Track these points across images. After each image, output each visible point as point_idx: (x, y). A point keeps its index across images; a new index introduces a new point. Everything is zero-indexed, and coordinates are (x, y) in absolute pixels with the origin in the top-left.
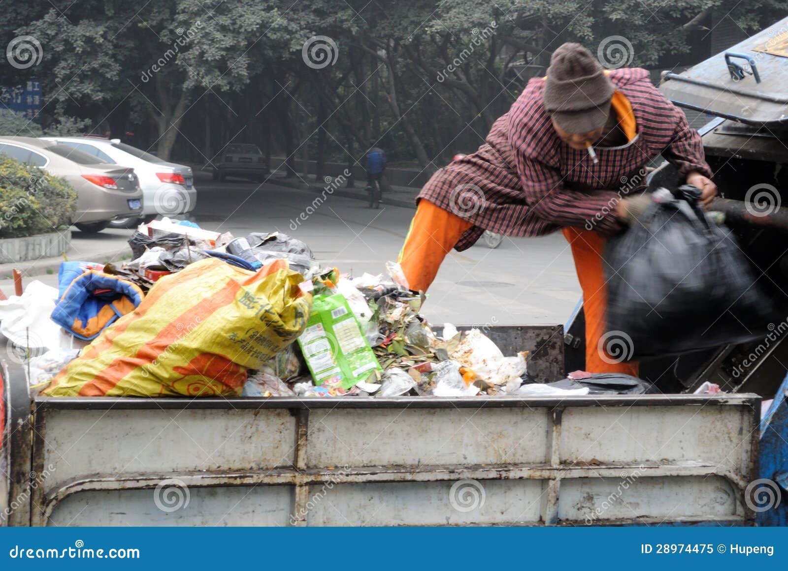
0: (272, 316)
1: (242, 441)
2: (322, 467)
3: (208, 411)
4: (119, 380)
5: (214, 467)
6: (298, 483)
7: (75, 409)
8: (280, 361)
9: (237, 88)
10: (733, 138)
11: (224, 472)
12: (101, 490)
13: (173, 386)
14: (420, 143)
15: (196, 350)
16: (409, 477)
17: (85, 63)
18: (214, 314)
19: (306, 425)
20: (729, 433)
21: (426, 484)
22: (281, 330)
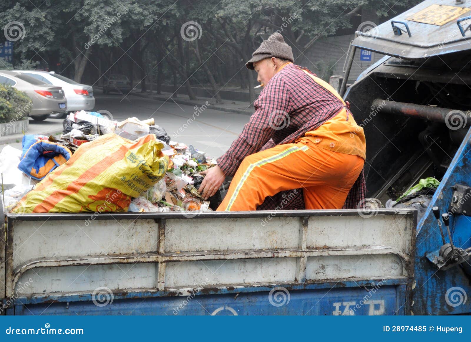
0: (146, 167)
1: (128, 238)
2: (173, 252)
3: (108, 221)
4: (56, 203)
5: (112, 253)
6: (160, 261)
7: (31, 220)
8: (149, 193)
9: (117, 44)
10: (394, 68)
11: (117, 255)
12: (46, 267)
13: (88, 207)
14: (211, 74)
15: (102, 186)
16: (222, 257)
17: (35, 31)
18: (113, 165)
19: (164, 228)
20: (399, 230)
21: (232, 261)
22: (151, 175)
